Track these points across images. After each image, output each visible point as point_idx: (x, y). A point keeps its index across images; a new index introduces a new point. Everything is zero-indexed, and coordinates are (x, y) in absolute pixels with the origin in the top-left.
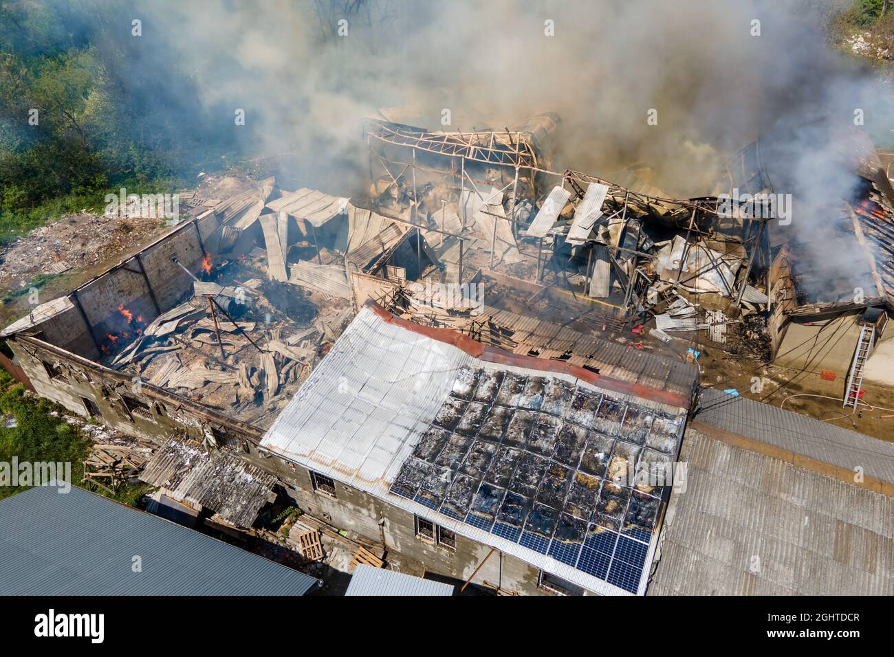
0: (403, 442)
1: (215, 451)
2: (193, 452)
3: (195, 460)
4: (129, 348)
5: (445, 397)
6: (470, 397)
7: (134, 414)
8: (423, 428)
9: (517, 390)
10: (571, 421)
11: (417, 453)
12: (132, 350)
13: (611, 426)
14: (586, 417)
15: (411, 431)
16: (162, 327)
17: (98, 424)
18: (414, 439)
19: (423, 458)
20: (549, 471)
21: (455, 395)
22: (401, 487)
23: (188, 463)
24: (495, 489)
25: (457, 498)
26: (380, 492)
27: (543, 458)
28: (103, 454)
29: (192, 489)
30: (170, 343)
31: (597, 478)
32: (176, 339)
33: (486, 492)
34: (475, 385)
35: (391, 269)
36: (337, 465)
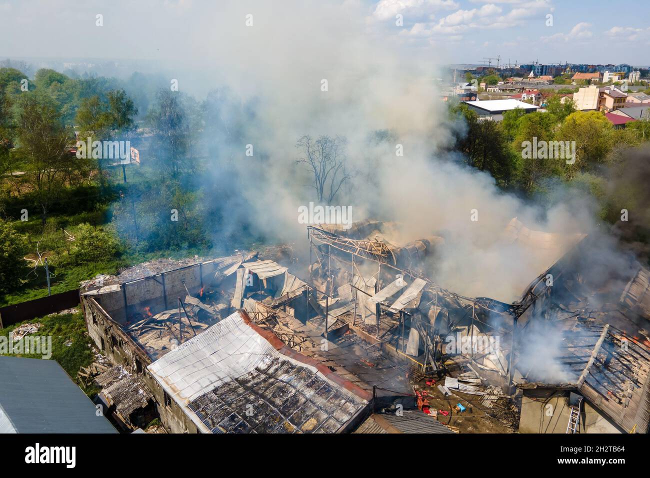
0: (212, 383)
1: (135, 375)
2: (126, 372)
3: (125, 376)
4: (140, 322)
5: (252, 369)
6: (264, 372)
7: (115, 348)
8: (228, 380)
9: (287, 372)
10: (301, 393)
11: (215, 391)
12: (141, 324)
13: (320, 401)
14: (309, 393)
15: (220, 379)
16: (162, 317)
17: (103, 355)
18: (219, 384)
19: (216, 394)
20: (271, 416)
21: (257, 369)
22: (195, 405)
23: (120, 377)
24: (238, 417)
25: (216, 418)
26: (183, 404)
27: (273, 408)
28: (94, 368)
29: (113, 391)
30: (162, 326)
31: (295, 427)
32: (166, 324)
33: (233, 418)
34: (269, 367)
35: (288, 308)
36: (173, 386)
